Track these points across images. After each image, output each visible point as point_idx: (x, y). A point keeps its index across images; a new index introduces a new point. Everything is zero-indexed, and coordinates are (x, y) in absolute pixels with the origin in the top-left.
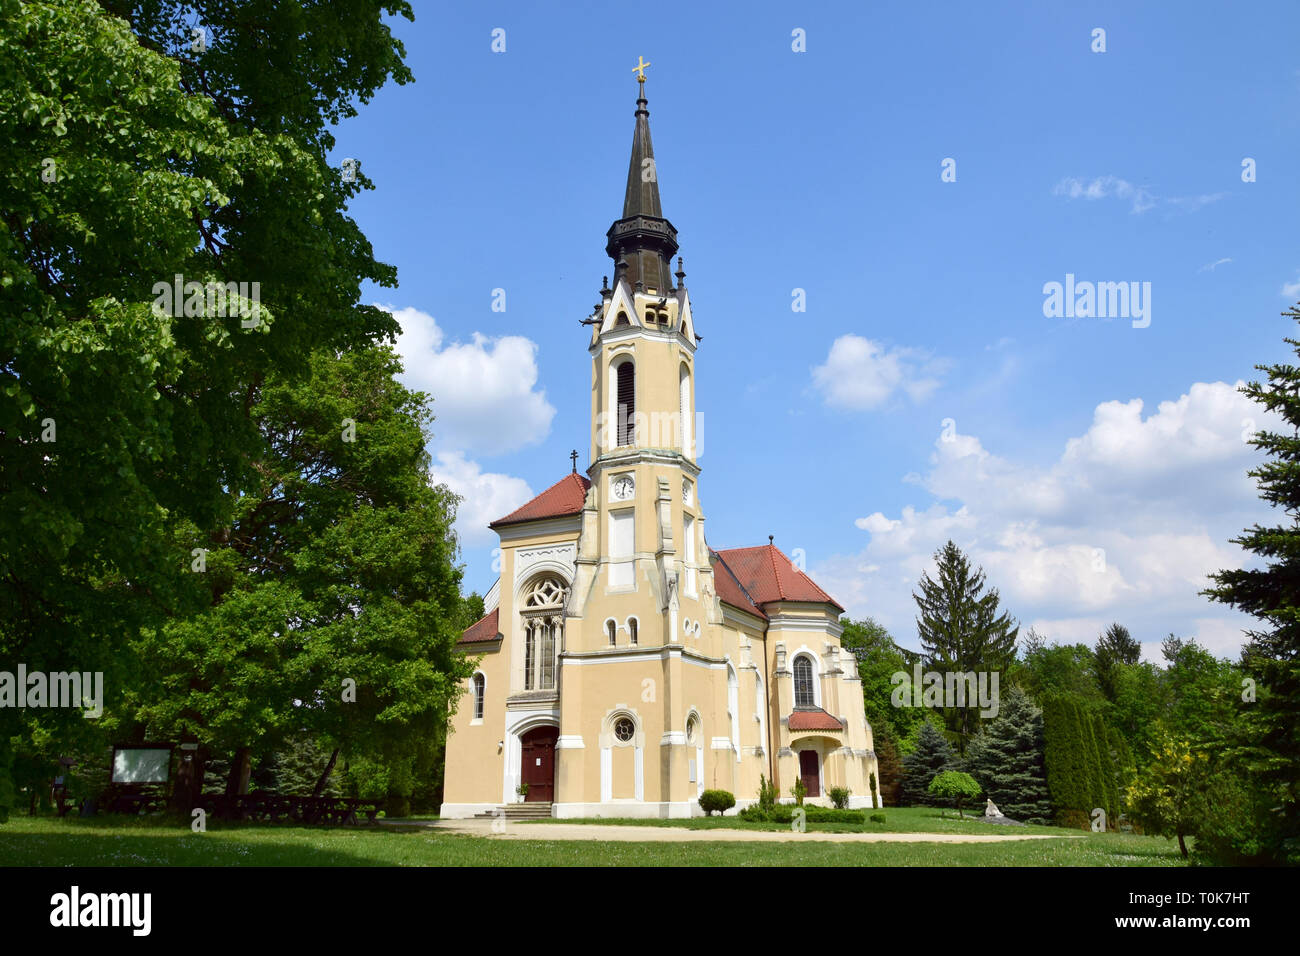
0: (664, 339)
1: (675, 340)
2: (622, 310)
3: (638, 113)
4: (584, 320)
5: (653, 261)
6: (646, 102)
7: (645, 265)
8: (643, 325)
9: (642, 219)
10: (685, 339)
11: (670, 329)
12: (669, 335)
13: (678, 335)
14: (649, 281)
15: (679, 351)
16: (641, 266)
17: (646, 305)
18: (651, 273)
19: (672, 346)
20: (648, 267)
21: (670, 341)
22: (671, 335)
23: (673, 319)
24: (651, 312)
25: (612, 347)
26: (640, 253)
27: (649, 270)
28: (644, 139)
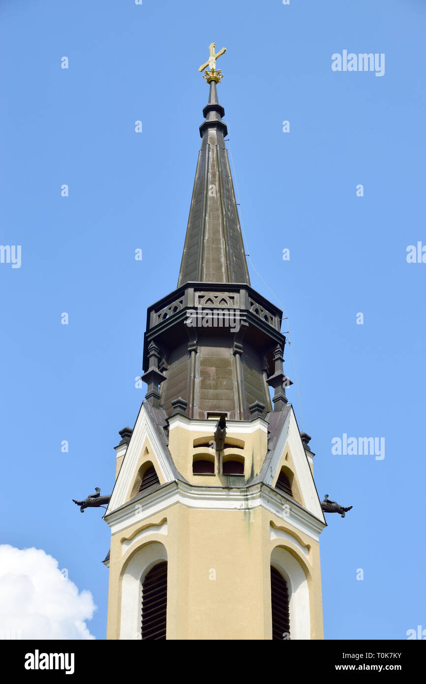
0: (233, 503)
1: (258, 502)
2: (148, 458)
3: (204, 129)
4: (83, 498)
5: (223, 365)
6: (220, 111)
7: (204, 374)
8: (185, 480)
9: (195, 290)
10: (288, 502)
11: (248, 481)
12: (246, 494)
13: (265, 492)
14: (210, 403)
15: (272, 524)
16: (194, 377)
17: (194, 440)
18: (216, 387)
19: (252, 515)
20: (210, 377)
21: (247, 505)
22: (248, 494)
23: (254, 462)
24: (204, 453)
25: (127, 537)
26: (193, 353)
27: (212, 382)
28: (213, 166)
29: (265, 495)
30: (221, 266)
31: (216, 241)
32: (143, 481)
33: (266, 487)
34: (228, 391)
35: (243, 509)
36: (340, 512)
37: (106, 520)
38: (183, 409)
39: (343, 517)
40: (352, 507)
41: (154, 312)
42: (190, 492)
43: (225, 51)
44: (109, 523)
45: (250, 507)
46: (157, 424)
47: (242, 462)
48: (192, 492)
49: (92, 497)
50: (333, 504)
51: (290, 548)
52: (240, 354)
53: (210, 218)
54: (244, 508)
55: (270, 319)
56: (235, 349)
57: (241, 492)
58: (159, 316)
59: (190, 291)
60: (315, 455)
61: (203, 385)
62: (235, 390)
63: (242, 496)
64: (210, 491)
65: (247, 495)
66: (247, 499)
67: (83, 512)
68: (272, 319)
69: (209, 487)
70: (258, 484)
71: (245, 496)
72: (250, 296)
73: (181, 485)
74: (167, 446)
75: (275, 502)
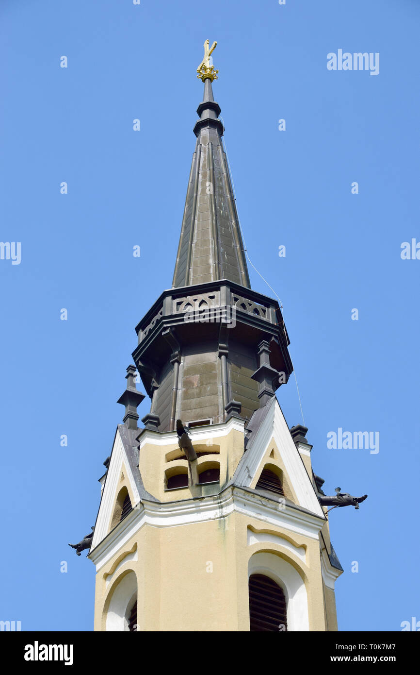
0: (208, 513)
1: (232, 507)
2: (124, 484)
4: (80, 540)
5: (207, 371)
7: (187, 384)
8: (154, 498)
9: (174, 298)
10: (270, 501)
11: (223, 487)
12: (219, 501)
13: (239, 495)
14: (192, 413)
15: (250, 528)
16: (177, 389)
17: (166, 455)
18: (199, 395)
19: (227, 523)
20: (193, 385)
21: (222, 512)
22: (221, 500)
23: (229, 465)
24: (177, 467)
25: (108, 571)
26: (176, 364)
27: (196, 390)
28: (204, 166)
29: (238, 498)
30: (209, 267)
31: (205, 242)
32: (123, 509)
33: (239, 489)
34: (212, 397)
35: (218, 518)
36: (354, 504)
37: (90, 558)
38: (154, 424)
39: (356, 508)
40: (366, 496)
41: (141, 330)
42: (160, 510)
43: (216, 44)
44: (93, 561)
45: (224, 514)
46: (129, 446)
47: (217, 468)
48: (161, 510)
49: (87, 537)
50: (344, 497)
51: (277, 551)
52: (226, 354)
53: (199, 220)
54: (218, 516)
55: (261, 312)
56: (220, 350)
57: (214, 500)
58: (145, 333)
59: (168, 299)
60: (312, 446)
61: (186, 396)
62: (220, 393)
63: (216, 504)
64: (181, 505)
65: (221, 502)
66: (221, 507)
67: (80, 555)
68: (264, 311)
69: (179, 502)
70: (229, 487)
71: (219, 503)
72: (232, 291)
73: (147, 506)
74: (138, 466)
75: (253, 503)
